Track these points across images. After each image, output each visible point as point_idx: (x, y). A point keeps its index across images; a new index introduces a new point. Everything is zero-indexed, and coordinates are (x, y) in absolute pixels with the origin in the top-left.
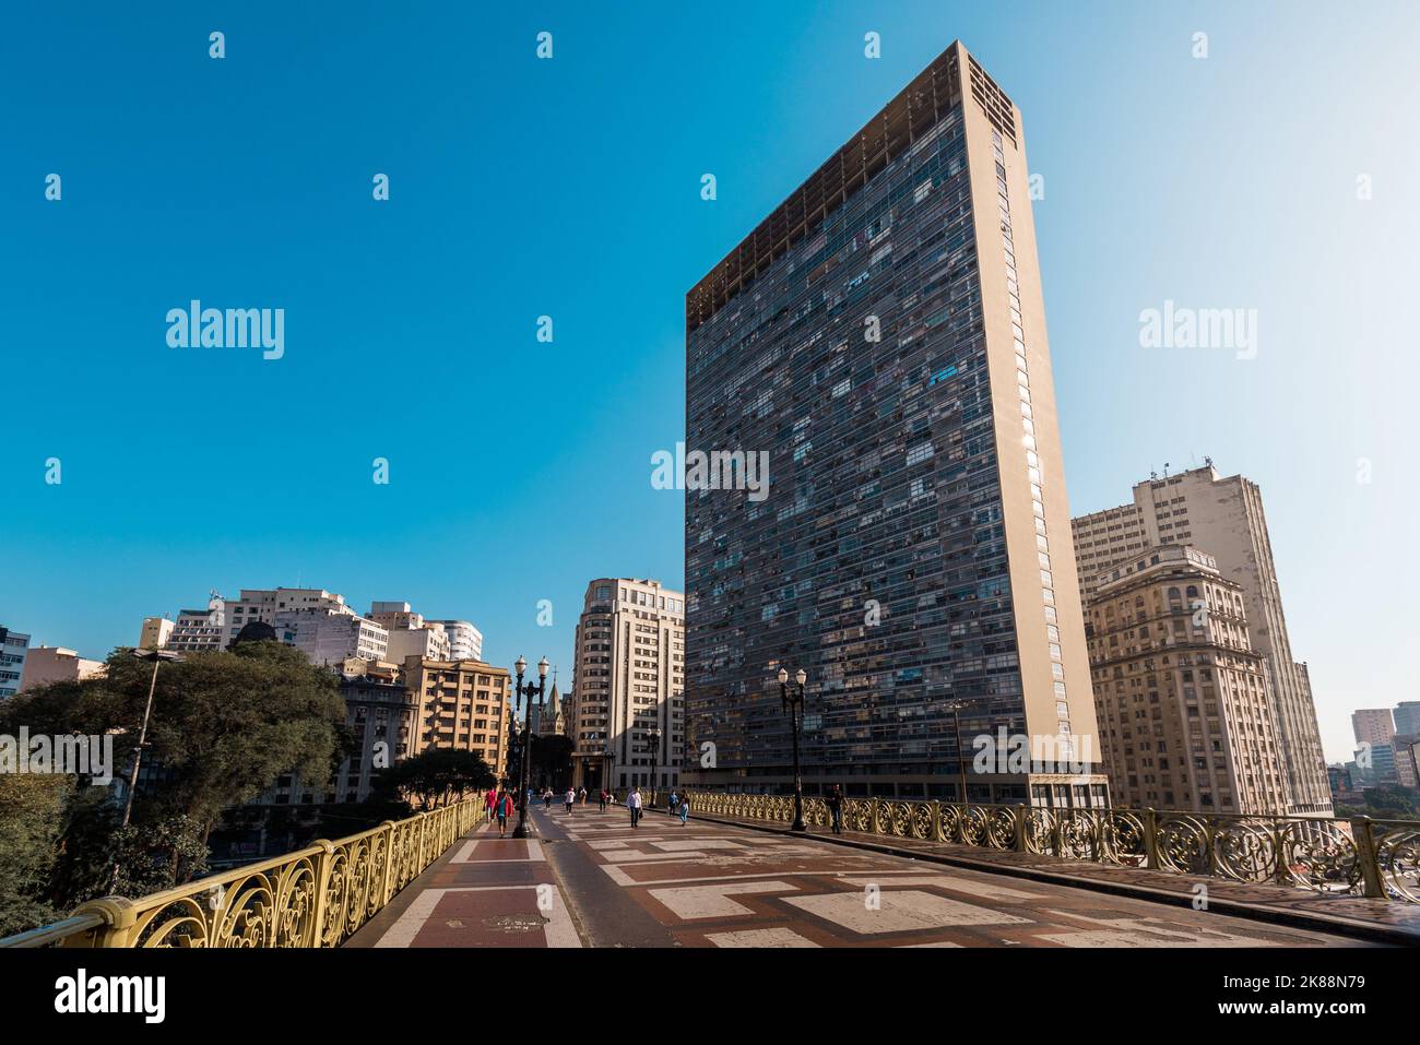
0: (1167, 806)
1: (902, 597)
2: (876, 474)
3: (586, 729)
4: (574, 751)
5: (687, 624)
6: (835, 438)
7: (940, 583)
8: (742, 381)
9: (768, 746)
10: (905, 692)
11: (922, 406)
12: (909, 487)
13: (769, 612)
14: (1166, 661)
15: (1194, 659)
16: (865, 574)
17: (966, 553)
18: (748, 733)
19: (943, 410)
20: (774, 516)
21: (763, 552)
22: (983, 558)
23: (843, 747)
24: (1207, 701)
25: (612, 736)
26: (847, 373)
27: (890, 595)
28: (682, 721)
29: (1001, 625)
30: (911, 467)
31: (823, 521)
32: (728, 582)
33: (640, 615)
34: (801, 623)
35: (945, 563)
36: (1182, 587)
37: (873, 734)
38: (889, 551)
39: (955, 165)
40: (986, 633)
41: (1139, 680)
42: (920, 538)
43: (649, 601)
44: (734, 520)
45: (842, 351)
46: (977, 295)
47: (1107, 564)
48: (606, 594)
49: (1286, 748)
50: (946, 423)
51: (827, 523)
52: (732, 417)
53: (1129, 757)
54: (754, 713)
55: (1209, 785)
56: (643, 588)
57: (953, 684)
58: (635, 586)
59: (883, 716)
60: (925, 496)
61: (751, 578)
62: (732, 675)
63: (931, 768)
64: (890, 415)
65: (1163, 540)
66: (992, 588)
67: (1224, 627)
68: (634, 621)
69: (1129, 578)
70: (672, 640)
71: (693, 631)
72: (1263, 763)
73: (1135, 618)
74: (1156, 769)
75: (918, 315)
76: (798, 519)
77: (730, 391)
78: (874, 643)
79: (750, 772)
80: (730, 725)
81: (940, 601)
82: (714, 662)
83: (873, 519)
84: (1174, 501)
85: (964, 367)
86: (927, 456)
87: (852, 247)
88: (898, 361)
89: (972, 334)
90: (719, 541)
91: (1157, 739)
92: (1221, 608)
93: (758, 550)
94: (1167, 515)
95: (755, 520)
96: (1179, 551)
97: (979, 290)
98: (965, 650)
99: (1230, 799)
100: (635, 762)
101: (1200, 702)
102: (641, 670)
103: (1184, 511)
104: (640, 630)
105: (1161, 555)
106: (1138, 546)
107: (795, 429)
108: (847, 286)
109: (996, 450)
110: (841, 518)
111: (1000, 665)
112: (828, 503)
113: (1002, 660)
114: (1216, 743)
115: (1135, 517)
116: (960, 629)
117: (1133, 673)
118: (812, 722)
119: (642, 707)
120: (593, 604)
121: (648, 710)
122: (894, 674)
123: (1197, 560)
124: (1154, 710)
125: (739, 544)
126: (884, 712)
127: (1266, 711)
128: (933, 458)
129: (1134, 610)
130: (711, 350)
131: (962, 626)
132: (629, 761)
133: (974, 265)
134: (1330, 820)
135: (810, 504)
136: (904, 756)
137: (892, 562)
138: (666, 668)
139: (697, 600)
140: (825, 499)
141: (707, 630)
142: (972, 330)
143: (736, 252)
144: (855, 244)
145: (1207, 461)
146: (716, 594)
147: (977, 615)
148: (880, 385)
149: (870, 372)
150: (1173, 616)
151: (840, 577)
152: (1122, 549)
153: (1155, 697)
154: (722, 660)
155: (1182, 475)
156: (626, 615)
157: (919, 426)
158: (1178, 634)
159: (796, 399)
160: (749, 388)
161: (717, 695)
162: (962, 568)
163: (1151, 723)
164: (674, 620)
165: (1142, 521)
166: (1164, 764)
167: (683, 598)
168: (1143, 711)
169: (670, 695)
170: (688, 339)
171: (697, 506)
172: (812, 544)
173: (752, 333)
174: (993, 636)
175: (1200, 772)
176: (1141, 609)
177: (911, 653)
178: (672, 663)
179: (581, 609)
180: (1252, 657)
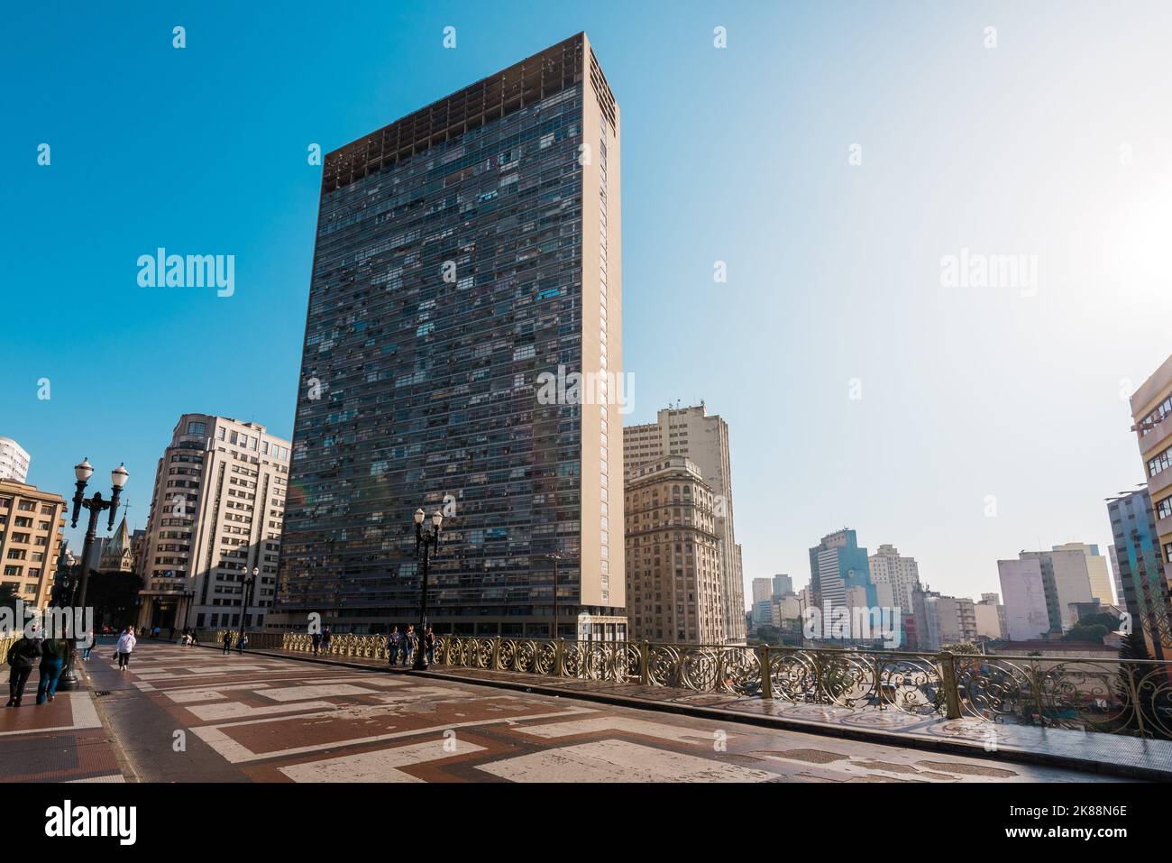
0: (659, 640)
1: (497, 468)
2: (488, 363)
3: (161, 567)
4: (142, 589)
5: (293, 470)
6: (456, 324)
7: (530, 460)
8: (373, 252)
9: (363, 590)
10: (491, 546)
11: (530, 315)
12: (513, 378)
13: (378, 469)
14: (667, 536)
15: (683, 537)
16: (470, 445)
17: (551, 439)
18: (345, 577)
19: (546, 322)
20: (393, 381)
21: (378, 412)
22: (563, 444)
23: (433, 592)
24: (688, 567)
25: (193, 574)
26: (472, 271)
27: (489, 465)
28: (275, 565)
29: (571, 499)
30: (516, 362)
31: (438, 394)
32: (340, 436)
33: (239, 456)
34: (407, 480)
35: (534, 445)
36: (682, 485)
37: (460, 581)
38: (491, 429)
39: (573, 130)
40: (559, 504)
41: (649, 549)
42: (517, 421)
43: (250, 444)
44: (354, 378)
45: (469, 252)
46: (579, 236)
47: (637, 464)
48: (201, 430)
49: (727, 600)
50: (547, 332)
51: (440, 397)
52: (360, 283)
53: (638, 604)
54: (352, 559)
55: (684, 625)
56: (245, 430)
57: (530, 542)
58: (237, 426)
59: (471, 567)
60: (526, 388)
61: (365, 434)
62: (333, 523)
63: (506, 610)
64: (504, 316)
65: (671, 452)
66: (567, 469)
67: (702, 516)
68: (231, 462)
69: (650, 475)
70: (272, 485)
71: (297, 477)
72: (714, 611)
73: (651, 503)
74: (653, 614)
75: (534, 240)
76: (416, 389)
77: (361, 258)
78: (471, 504)
79: (342, 613)
80: (327, 570)
81: (528, 474)
82: (317, 509)
83: (481, 399)
84: (681, 426)
85: (564, 292)
86: (530, 356)
87: (485, 167)
88: (514, 273)
89: (572, 267)
90: (335, 395)
91: (657, 591)
92: (701, 503)
93: (374, 410)
94: (676, 435)
95: (373, 382)
96: (682, 461)
97: (581, 234)
98: (542, 516)
99: (695, 635)
100: (216, 602)
101: (684, 567)
102: (234, 511)
103: (686, 434)
104: (237, 471)
105: (672, 462)
106: (656, 454)
107: (420, 308)
108: (479, 198)
109: (581, 362)
110: (454, 394)
111: (567, 530)
112: (444, 378)
113: (568, 526)
114: (691, 596)
115: (656, 433)
116: (540, 499)
117: (646, 543)
118: (408, 569)
119: (230, 547)
120: (183, 439)
121: (236, 551)
122: (485, 531)
123: (692, 469)
124: (656, 570)
125: (355, 403)
126: (472, 563)
127: (718, 575)
128: (535, 358)
129: (651, 498)
130: (345, 215)
131: (542, 497)
132: (209, 601)
133: (579, 213)
134: (744, 648)
135: (428, 375)
136: (485, 600)
137: (493, 438)
138: (263, 512)
139: (306, 449)
140: (442, 375)
141: (312, 478)
142: (573, 264)
143: (379, 133)
144: (488, 164)
145: (702, 402)
146: (326, 445)
147: (554, 489)
148: (499, 288)
149: (489, 276)
150: (674, 505)
151: (448, 445)
152: (647, 454)
153: (658, 562)
154: (326, 508)
155: (687, 409)
156: (222, 453)
157: (527, 330)
158: (676, 518)
159: (424, 282)
160: (380, 261)
161: (315, 541)
162: (546, 450)
163: (653, 580)
164: (276, 466)
165: (661, 437)
166: (659, 609)
167: (289, 446)
168: (649, 571)
169: (264, 537)
170: (322, 198)
171: (315, 359)
172: (426, 412)
173: (388, 212)
174: (563, 507)
175: (679, 615)
176: (655, 498)
177: (500, 515)
178: (269, 507)
179: (168, 441)
180: (714, 538)
